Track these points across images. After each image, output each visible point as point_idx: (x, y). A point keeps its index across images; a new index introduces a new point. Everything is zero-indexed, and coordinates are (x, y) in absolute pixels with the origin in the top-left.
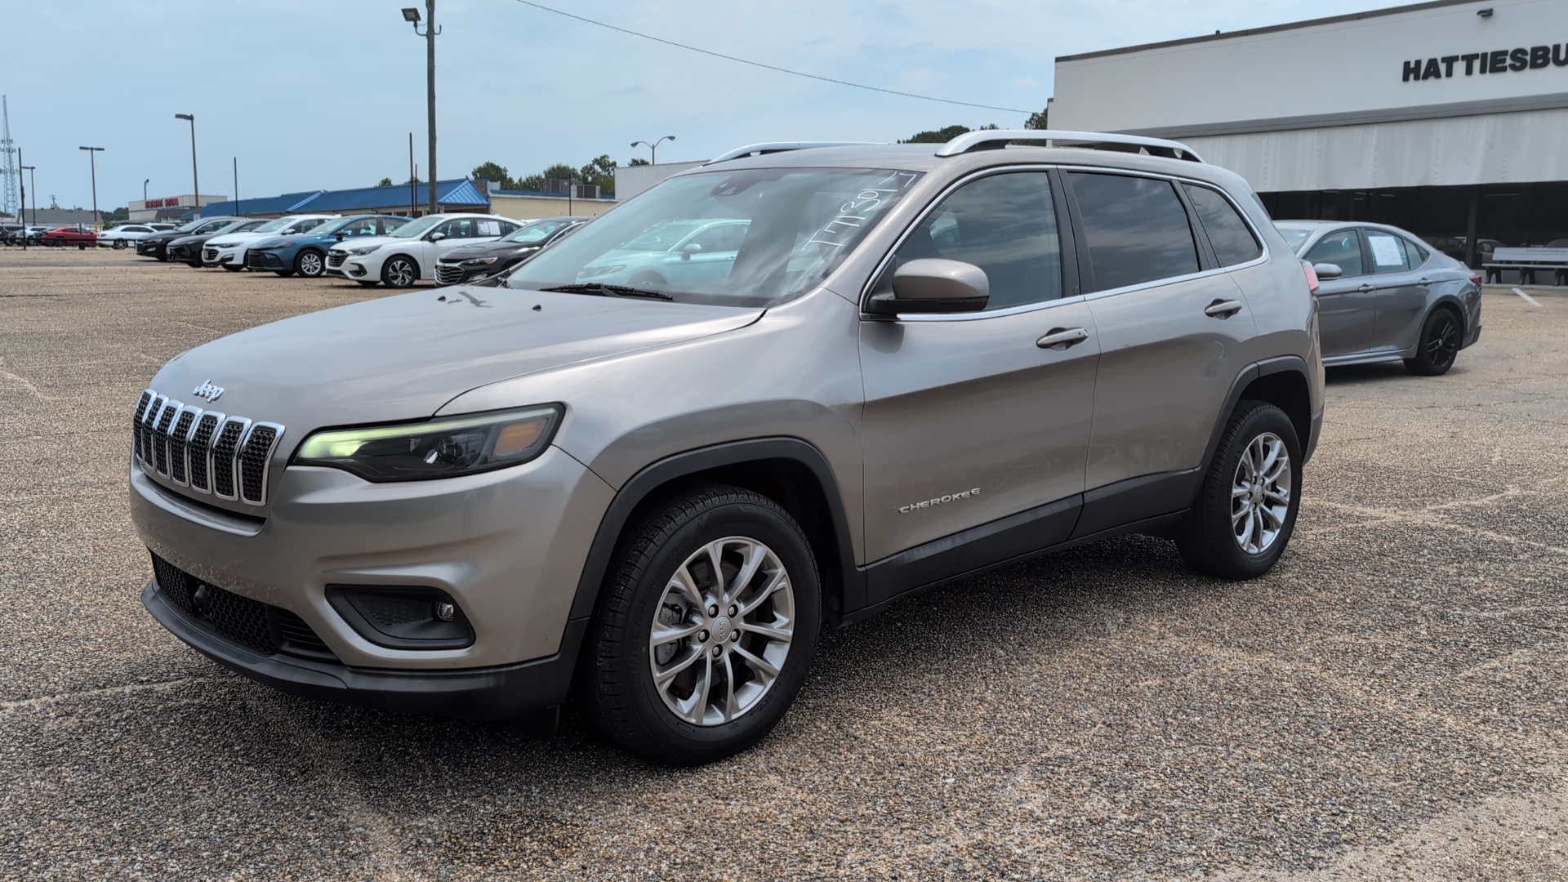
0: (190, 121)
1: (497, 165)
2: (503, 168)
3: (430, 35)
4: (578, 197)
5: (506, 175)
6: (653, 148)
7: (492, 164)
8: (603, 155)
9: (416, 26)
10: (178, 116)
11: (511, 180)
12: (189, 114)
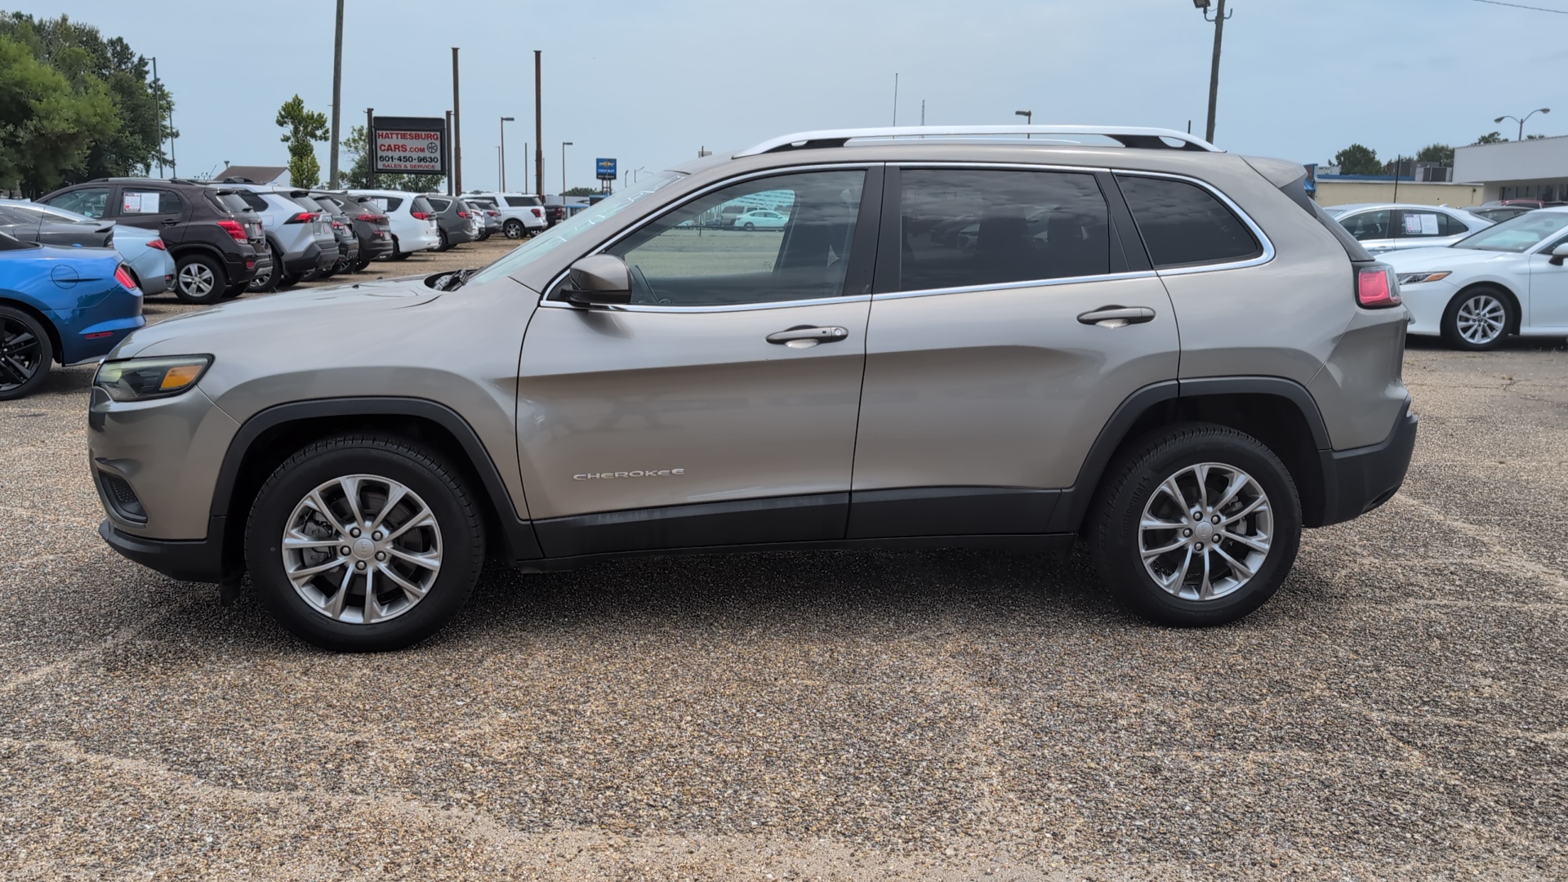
0: (1027, 117)
1: (1365, 147)
2: (1371, 150)
3: (1219, 20)
4: (1424, 180)
5: (1374, 158)
6: (1522, 122)
7: (1359, 146)
8: (1492, 132)
9: (1205, 12)
10: (1018, 113)
11: (1378, 163)
12: (1027, 111)
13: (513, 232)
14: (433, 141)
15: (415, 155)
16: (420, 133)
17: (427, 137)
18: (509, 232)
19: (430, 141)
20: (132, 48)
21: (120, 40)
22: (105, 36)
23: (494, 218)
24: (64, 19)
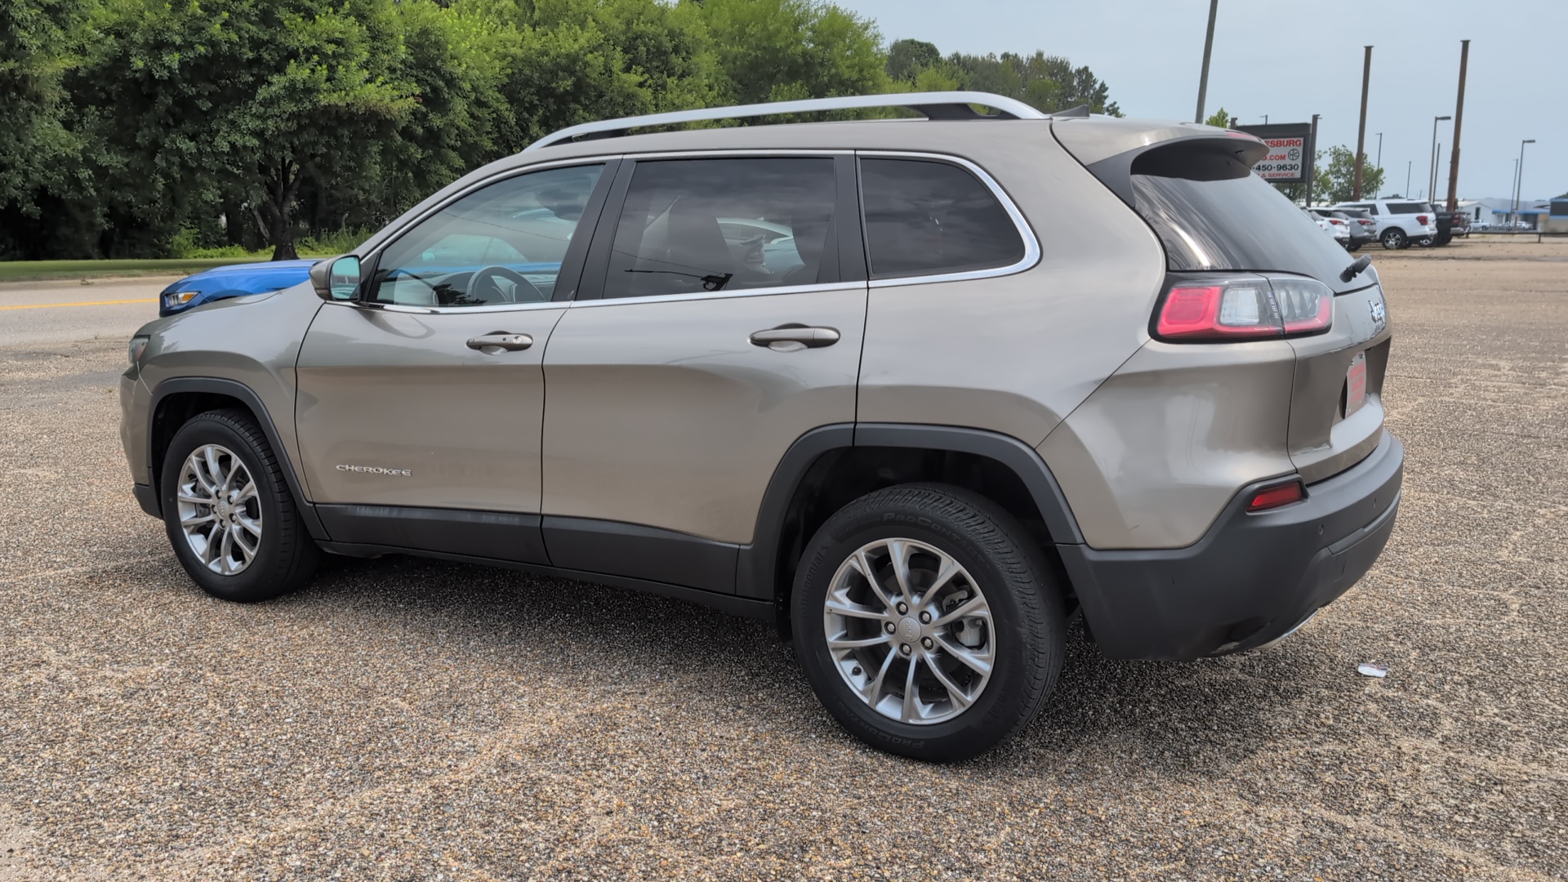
13: (1392, 242)
14: (1295, 147)
15: (1274, 163)
16: (1282, 140)
17: (1289, 143)
18: (1388, 241)
19: (1292, 147)
20: (1096, 76)
21: (1086, 69)
22: (1074, 67)
23: (1365, 227)
24: (1040, 55)
